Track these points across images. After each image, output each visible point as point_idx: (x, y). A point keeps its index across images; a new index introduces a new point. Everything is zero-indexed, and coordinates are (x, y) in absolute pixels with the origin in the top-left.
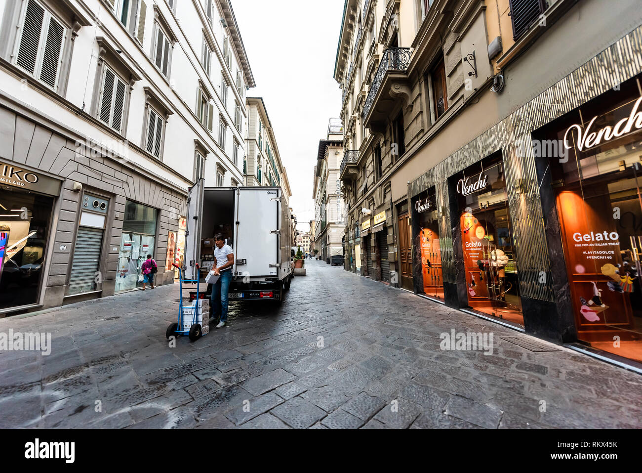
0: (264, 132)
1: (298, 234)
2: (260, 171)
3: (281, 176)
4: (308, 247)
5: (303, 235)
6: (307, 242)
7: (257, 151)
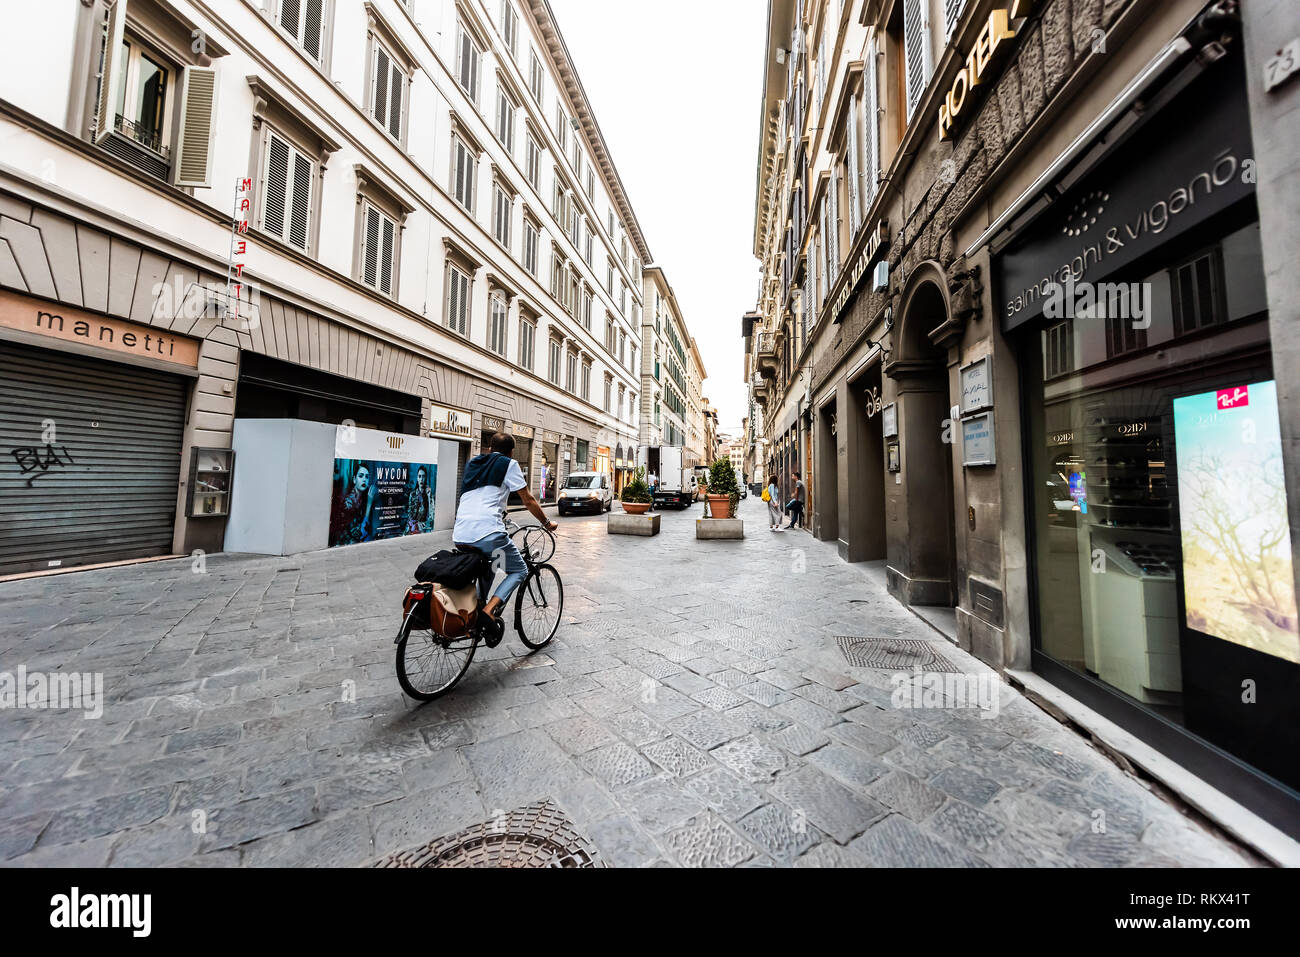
0: (664, 305)
1: (720, 442)
2: (658, 364)
3: (687, 352)
4: (741, 466)
5: (730, 444)
6: (739, 456)
7: (654, 337)
